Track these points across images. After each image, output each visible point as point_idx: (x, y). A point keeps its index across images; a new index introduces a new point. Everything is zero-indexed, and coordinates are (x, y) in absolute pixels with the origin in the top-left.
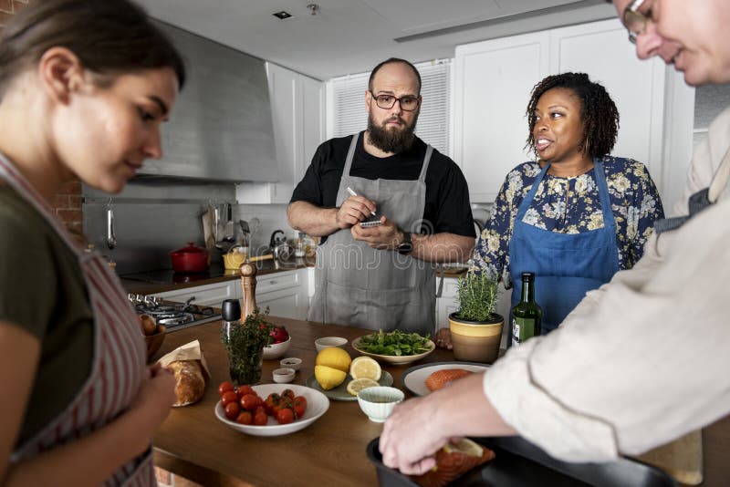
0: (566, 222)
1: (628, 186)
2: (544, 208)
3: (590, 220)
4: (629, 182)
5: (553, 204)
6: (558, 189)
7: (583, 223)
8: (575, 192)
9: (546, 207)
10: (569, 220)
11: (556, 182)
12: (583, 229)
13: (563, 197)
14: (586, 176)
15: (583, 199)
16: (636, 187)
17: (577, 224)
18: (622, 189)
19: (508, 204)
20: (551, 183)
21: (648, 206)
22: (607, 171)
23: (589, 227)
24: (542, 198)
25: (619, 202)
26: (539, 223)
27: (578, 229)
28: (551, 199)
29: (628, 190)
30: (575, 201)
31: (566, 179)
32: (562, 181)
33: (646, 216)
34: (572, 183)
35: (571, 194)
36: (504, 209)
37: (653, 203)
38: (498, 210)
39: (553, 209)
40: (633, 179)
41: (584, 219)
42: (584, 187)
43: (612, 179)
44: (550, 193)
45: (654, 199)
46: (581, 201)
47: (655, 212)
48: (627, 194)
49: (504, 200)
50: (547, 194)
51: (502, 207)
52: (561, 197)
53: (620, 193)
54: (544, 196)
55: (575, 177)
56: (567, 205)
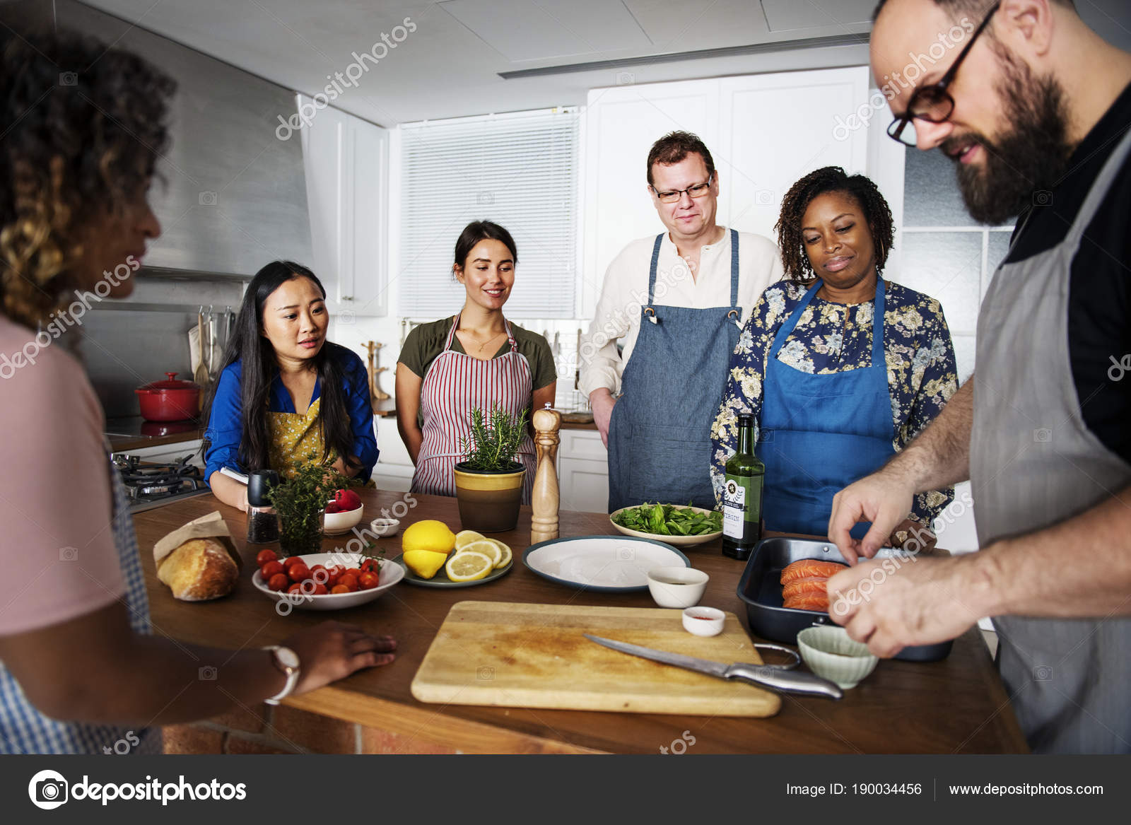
0: (842, 360)
1: (920, 324)
2: (813, 341)
4: (921, 318)
5: (826, 337)
6: (834, 318)
7: (863, 364)
8: (855, 324)
9: (816, 340)
10: (845, 358)
11: (832, 308)
13: (840, 328)
14: (870, 305)
15: (865, 333)
16: (928, 325)
17: (856, 364)
18: (913, 327)
20: (825, 310)
21: (936, 354)
22: (895, 302)
24: (810, 329)
25: (908, 342)
26: (805, 359)
28: (824, 330)
29: (920, 329)
30: (854, 335)
31: (845, 306)
32: (840, 309)
34: (853, 311)
35: (850, 326)
36: (764, 339)
37: (944, 350)
38: (755, 340)
39: (825, 342)
40: (926, 314)
41: (864, 359)
42: (867, 318)
43: (902, 313)
44: (823, 321)
45: (946, 345)
46: (862, 335)
47: (945, 361)
48: (918, 333)
49: (763, 327)
50: (817, 323)
51: (760, 336)
52: (836, 328)
53: (911, 330)
54: (813, 325)
55: (856, 305)
56: (844, 339)
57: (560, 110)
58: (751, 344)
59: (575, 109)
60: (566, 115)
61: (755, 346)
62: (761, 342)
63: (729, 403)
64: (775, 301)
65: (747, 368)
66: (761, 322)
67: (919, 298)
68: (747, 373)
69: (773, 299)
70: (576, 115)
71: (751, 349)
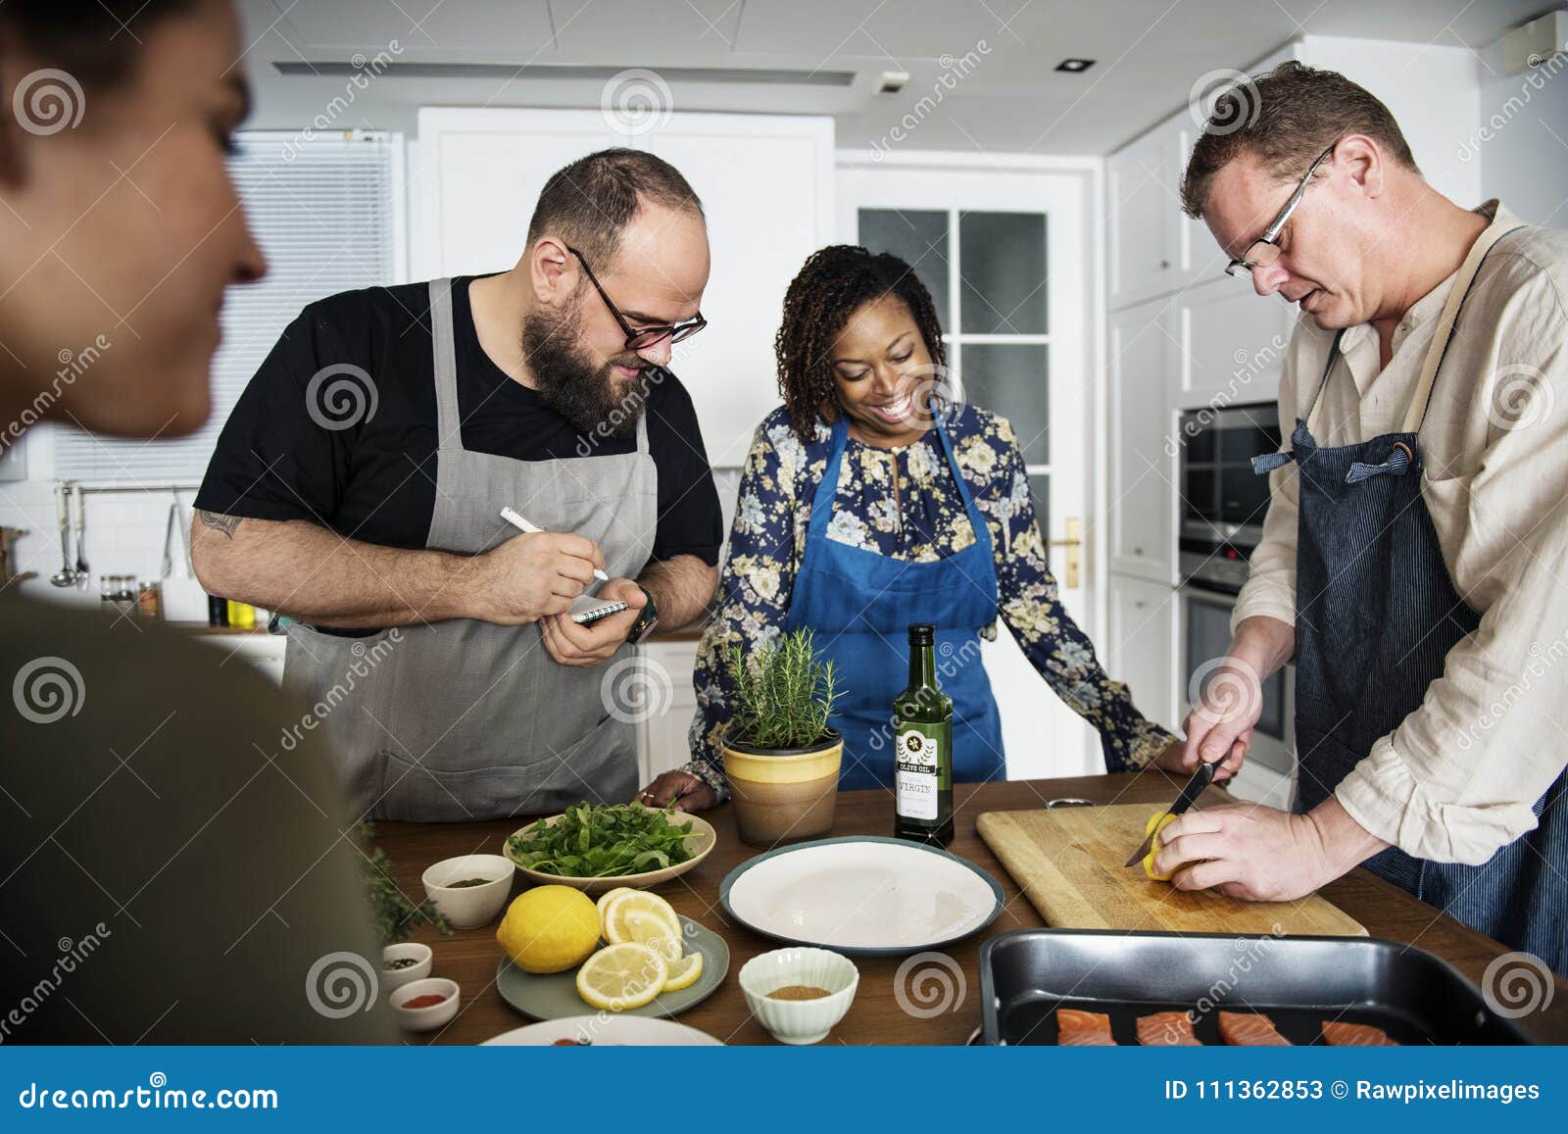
0: (908, 537)
1: (993, 461)
2: (869, 511)
3: (953, 533)
4: (993, 453)
5: (880, 504)
6: (878, 471)
7: (943, 540)
8: (911, 479)
9: (871, 509)
10: (912, 533)
11: (872, 456)
12: (946, 552)
14: (922, 445)
15: (928, 491)
16: (1004, 460)
17: (933, 540)
18: (985, 467)
19: (785, 498)
20: (864, 459)
21: (1017, 495)
22: (952, 433)
23: (955, 547)
24: (857, 492)
25: (986, 494)
26: (867, 540)
27: (936, 551)
28: (872, 493)
29: (995, 468)
30: (915, 496)
31: (889, 452)
32: (881, 456)
33: (1018, 512)
34: (902, 460)
36: (780, 507)
37: (1025, 488)
38: (767, 512)
39: (883, 513)
40: (998, 445)
41: (942, 531)
42: (924, 469)
43: (964, 450)
44: (867, 478)
45: (1026, 481)
46: (925, 495)
47: (1028, 504)
48: (993, 475)
49: (775, 490)
50: (863, 481)
51: (774, 505)
52: (886, 489)
53: (983, 475)
54: (858, 486)
55: (904, 448)
56: (901, 505)
57: (358, 135)
58: (762, 518)
59: (384, 135)
60: (367, 145)
61: (769, 521)
62: (777, 514)
63: (728, 612)
64: (786, 447)
65: (761, 557)
66: (771, 482)
67: (982, 422)
68: (760, 565)
69: (782, 445)
70: (386, 145)
71: (763, 525)
